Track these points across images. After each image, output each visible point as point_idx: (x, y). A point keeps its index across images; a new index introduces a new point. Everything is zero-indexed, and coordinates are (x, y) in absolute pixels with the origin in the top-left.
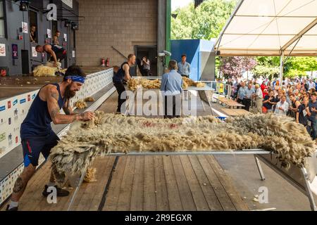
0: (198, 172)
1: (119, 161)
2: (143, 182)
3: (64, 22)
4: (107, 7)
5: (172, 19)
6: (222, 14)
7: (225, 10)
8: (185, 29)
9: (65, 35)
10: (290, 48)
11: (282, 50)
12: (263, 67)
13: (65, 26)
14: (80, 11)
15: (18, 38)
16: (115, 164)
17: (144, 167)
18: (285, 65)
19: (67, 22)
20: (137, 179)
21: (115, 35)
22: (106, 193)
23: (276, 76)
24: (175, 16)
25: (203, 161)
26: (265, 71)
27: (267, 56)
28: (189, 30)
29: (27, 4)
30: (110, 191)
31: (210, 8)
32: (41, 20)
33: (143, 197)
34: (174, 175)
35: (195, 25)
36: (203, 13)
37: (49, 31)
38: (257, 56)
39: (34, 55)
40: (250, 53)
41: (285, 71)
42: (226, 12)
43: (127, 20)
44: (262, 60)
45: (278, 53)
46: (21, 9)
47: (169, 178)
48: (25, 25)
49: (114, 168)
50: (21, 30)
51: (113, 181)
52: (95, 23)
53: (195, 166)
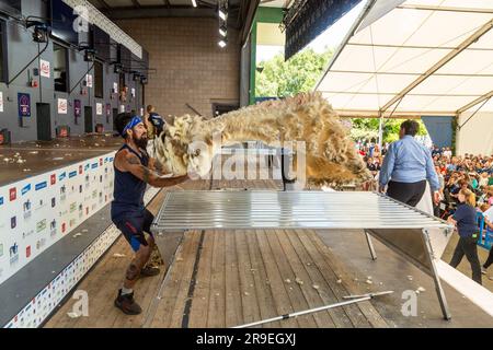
0: (299, 250)
1: (205, 237)
2: (237, 260)
3: (132, 75)
4: (182, 58)
5: (257, 73)
6: (312, 68)
7: (316, 64)
8: (270, 85)
9: (133, 90)
10: (391, 109)
11: (381, 111)
12: (359, 131)
13: (134, 79)
14: (151, 62)
15: (81, 93)
16: (202, 240)
17: (235, 244)
18: (384, 129)
19: (135, 74)
20: (230, 258)
21: (191, 91)
22: (195, 273)
23: (373, 140)
24: (260, 70)
25: (303, 237)
26: (361, 135)
27: (363, 117)
28: (275, 86)
29: (93, 53)
30: (200, 271)
31: (300, 62)
32: (107, 72)
33: (239, 279)
34: (272, 253)
35: (281, 81)
36: (292, 67)
37: (115, 85)
38: (352, 117)
39: (60, 111)
40: (345, 113)
41: (385, 135)
42: (317, 67)
43: (205, 73)
44: (358, 122)
45: (377, 114)
46: (86, 59)
47: (266, 257)
48: (90, 78)
49: (200, 245)
50: (85, 83)
51: (201, 259)
52: (167, 77)
53: (295, 243)
